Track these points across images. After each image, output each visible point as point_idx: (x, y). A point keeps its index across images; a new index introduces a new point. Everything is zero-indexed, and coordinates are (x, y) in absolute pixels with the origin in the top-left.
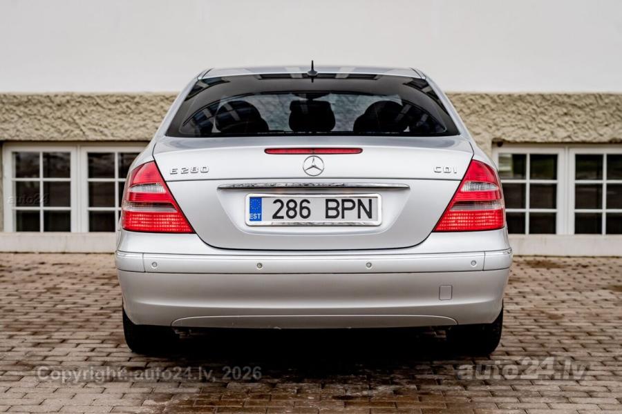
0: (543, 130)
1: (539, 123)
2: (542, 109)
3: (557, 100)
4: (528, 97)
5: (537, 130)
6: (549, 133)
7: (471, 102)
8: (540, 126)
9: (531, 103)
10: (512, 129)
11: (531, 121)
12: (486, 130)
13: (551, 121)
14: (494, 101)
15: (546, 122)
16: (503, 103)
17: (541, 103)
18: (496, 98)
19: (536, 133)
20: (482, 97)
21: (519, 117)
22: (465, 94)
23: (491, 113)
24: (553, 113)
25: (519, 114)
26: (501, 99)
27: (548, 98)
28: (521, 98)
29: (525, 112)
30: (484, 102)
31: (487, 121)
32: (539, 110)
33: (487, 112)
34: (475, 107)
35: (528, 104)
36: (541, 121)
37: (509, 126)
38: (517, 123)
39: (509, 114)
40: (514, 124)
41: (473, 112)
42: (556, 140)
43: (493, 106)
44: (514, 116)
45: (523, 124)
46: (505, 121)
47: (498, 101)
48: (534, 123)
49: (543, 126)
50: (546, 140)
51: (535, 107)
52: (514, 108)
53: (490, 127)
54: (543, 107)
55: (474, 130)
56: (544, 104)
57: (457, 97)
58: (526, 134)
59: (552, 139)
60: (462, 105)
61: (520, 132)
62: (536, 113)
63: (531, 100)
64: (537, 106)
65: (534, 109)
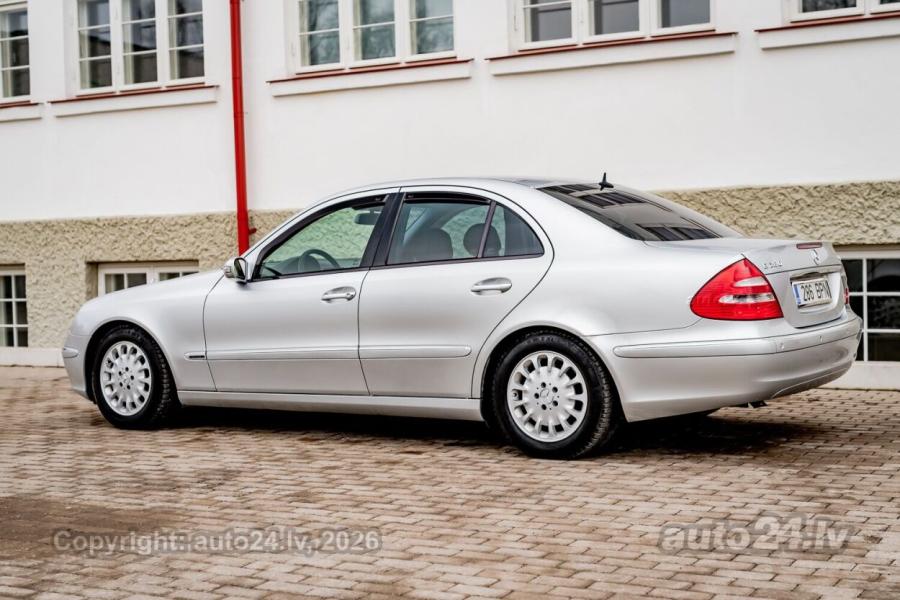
0: (874, 228)
1: (868, 219)
2: (871, 202)
3: (891, 189)
4: (852, 188)
5: (865, 228)
6: (881, 233)
7: (782, 197)
8: (869, 223)
9: (856, 195)
10: (835, 228)
11: (858, 217)
12: (801, 231)
13: (882, 216)
14: (810, 195)
15: (876, 219)
16: (822, 197)
17: (869, 194)
18: (811, 190)
19: (864, 232)
20: (795, 190)
21: (843, 213)
22: (775, 187)
23: (807, 210)
24: (885, 207)
25: (843, 209)
26: (819, 192)
27: (879, 187)
28: (843, 189)
29: (849, 207)
30: (797, 196)
31: (803, 219)
32: (867, 204)
33: (802, 209)
34: (787, 203)
35: (854, 197)
36: (870, 217)
37: (830, 225)
38: (840, 221)
39: (830, 210)
40: (836, 222)
41: (785, 210)
42: (890, 241)
43: (809, 201)
44: (836, 212)
45: (848, 222)
46: (825, 219)
47: (815, 194)
48: (861, 220)
49: (873, 223)
50: (877, 240)
51: (862, 200)
52: (835, 203)
53: (807, 227)
54: (872, 199)
55: (786, 231)
56: (873, 195)
57: (764, 192)
58: (852, 235)
59: (885, 240)
60: (772, 201)
61: (844, 232)
62: (864, 208)
63: (856, 192)
64: (864, 198)
65: (860, 203)
